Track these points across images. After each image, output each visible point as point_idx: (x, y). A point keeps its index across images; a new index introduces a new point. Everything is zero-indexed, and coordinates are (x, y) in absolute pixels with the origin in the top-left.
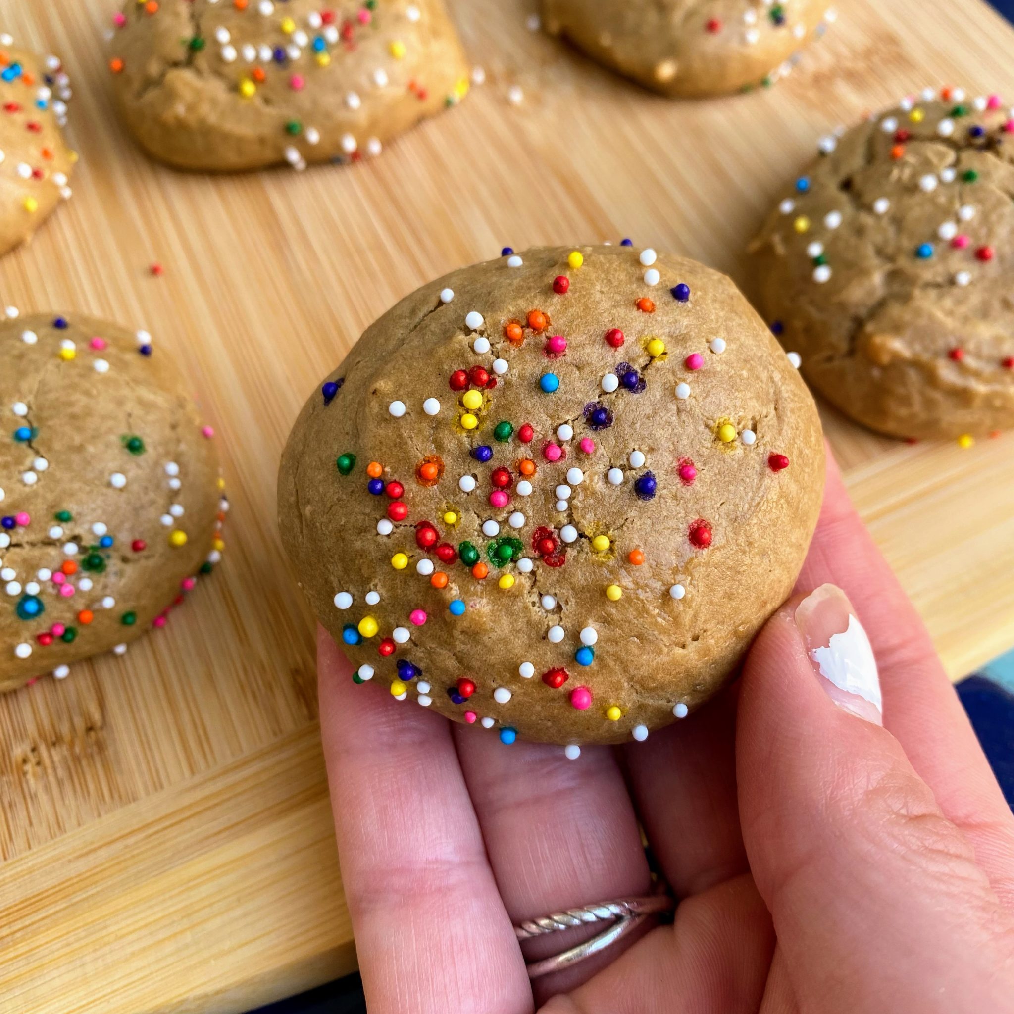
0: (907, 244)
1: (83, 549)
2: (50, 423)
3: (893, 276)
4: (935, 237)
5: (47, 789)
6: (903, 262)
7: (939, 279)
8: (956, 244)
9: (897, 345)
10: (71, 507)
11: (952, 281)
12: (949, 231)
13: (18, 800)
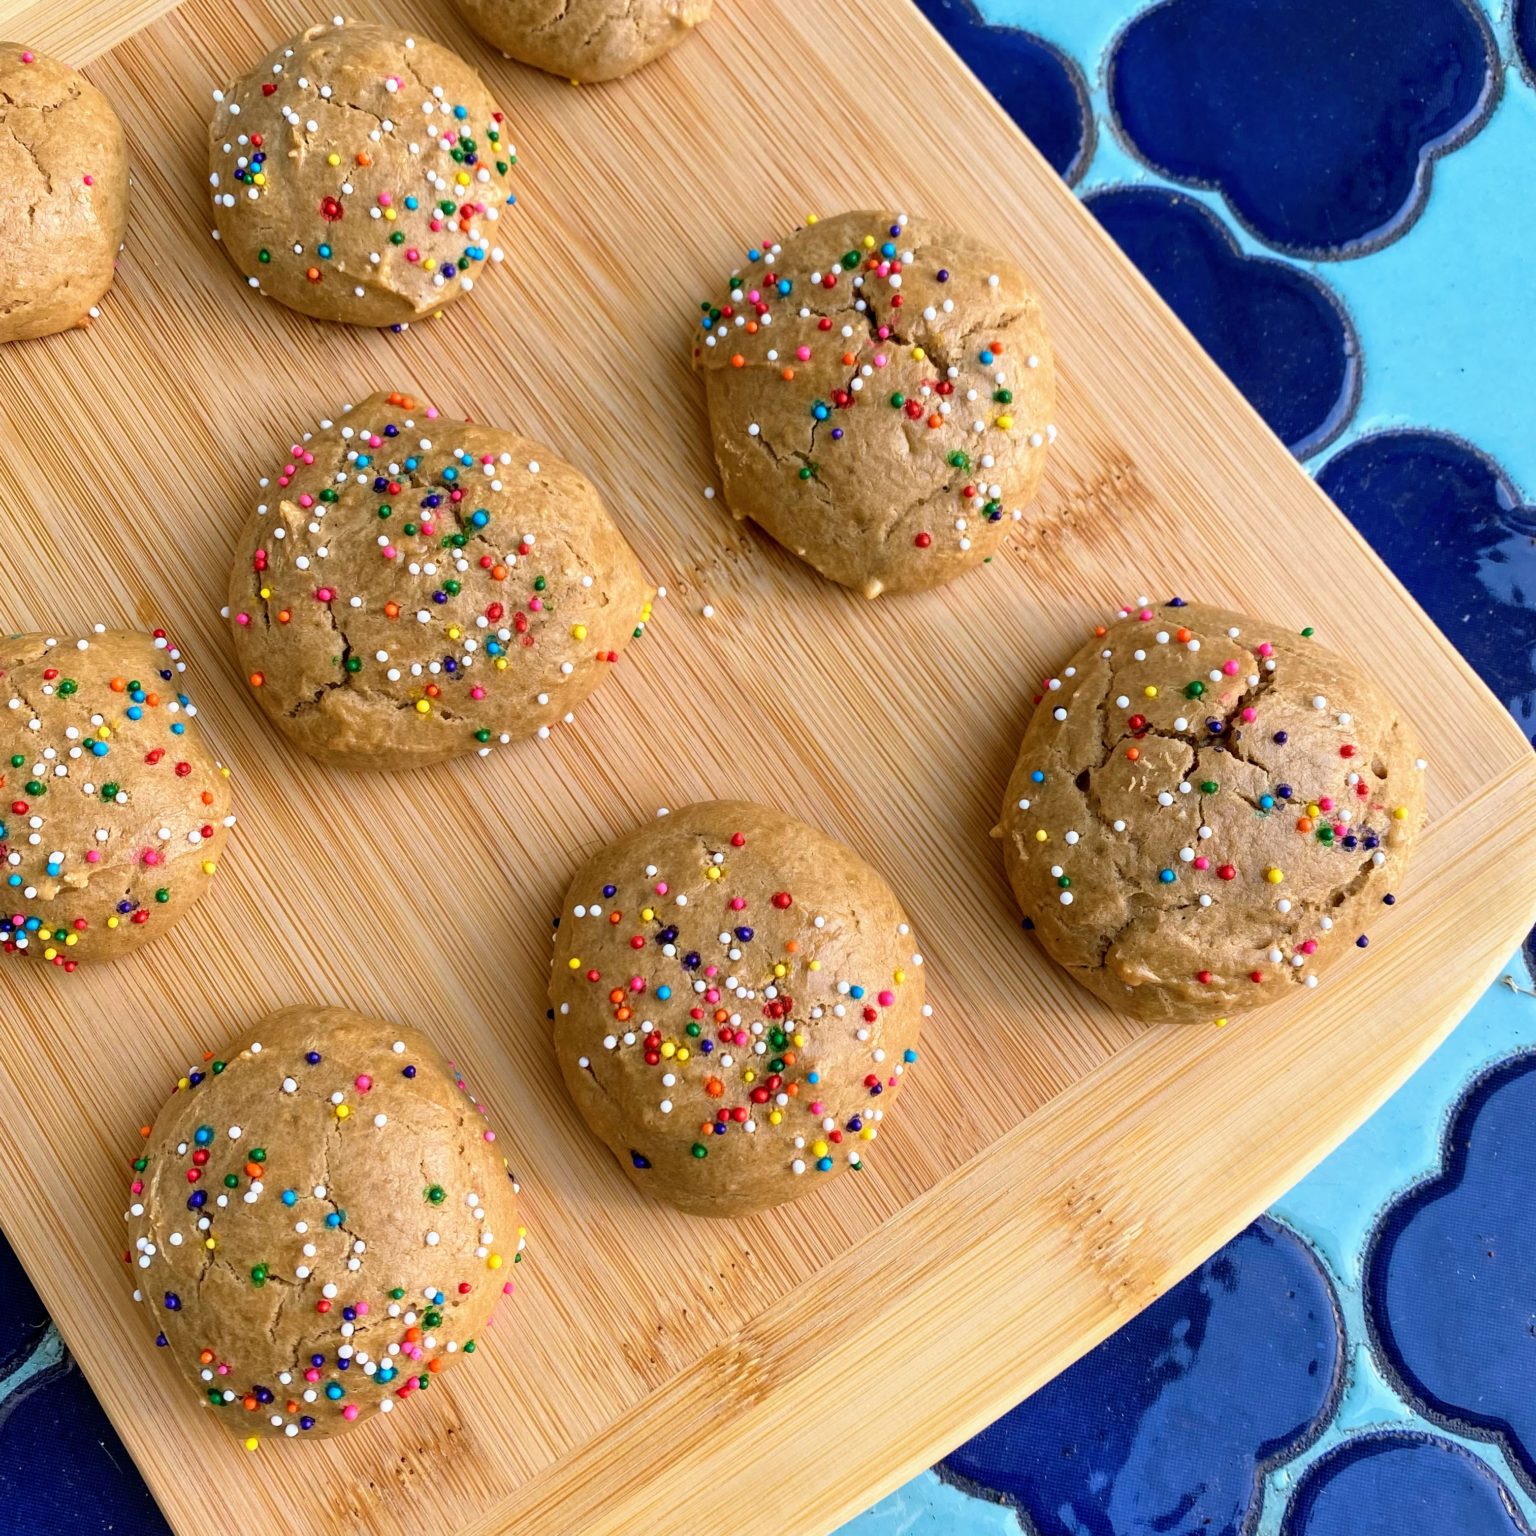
0: (1149, 865)
1: (419, 1313)
2: (354, 1202)
3: (1137, 899)
4: (1177, 858)
5: (427, 1492)
6: (1147, 887)
7: (1186, 902)
8: (1197, 865)
9: (1145, 973)
10: (400, 1281)
11: (1196, 902)
12: (1188, 855)
13: (404, 1507)
